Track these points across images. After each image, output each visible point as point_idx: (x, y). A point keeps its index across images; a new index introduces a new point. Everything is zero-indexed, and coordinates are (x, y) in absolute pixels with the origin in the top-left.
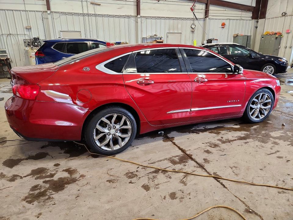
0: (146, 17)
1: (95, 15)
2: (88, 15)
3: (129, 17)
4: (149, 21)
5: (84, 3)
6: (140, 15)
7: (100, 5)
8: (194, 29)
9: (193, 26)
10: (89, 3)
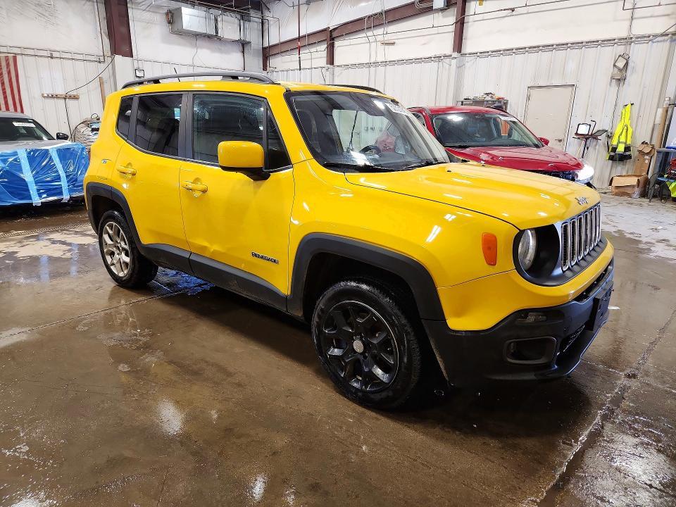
0: (484, 54)
1: (385, 63)
2: (376, 64)
3: (439, 58)
4: (482, 61)
5: (373, 45)
6: (460, 52)
7: (393, 44)
8: (620, 70)
9: (621, 64)
10: (379, 44)
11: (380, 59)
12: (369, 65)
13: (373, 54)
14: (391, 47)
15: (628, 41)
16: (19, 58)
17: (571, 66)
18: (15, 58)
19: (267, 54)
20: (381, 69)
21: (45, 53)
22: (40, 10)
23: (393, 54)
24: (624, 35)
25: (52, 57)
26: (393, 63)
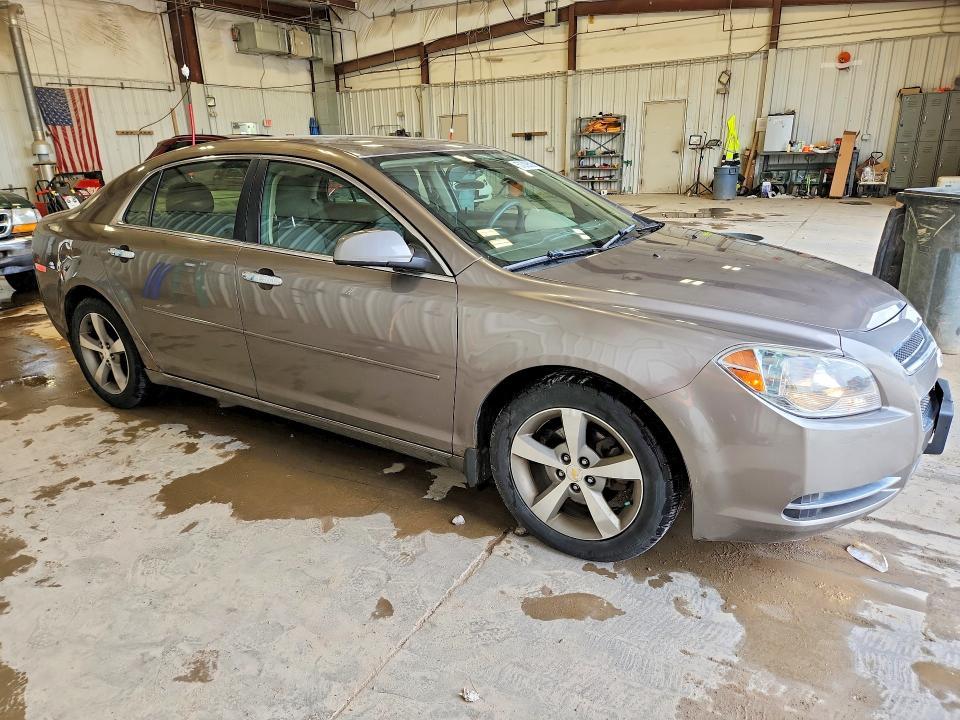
0: (592, 72)
1: (492, 81)
2: (482, 82)
3: (552, 76)
4: (598, 78)
5: (477, 62)
6: (575, 69)
7: (501, 60)
8: (725, 85)
9: (724, 79)
10: (484, 61)
11: (486, 76)
12: (474, 83)
13: (477, 71)
14: (498, 64)
15: (729, 58)
16: (90, 89)
17: (682, 83)
18: (87, 90)
19: (340, 70)
20: (488, 87)
21: (114, 83)
22: (107, 32)
23: (500, 71)
24: (725, 53)
25: (123, 88)
26: (502, 81)
